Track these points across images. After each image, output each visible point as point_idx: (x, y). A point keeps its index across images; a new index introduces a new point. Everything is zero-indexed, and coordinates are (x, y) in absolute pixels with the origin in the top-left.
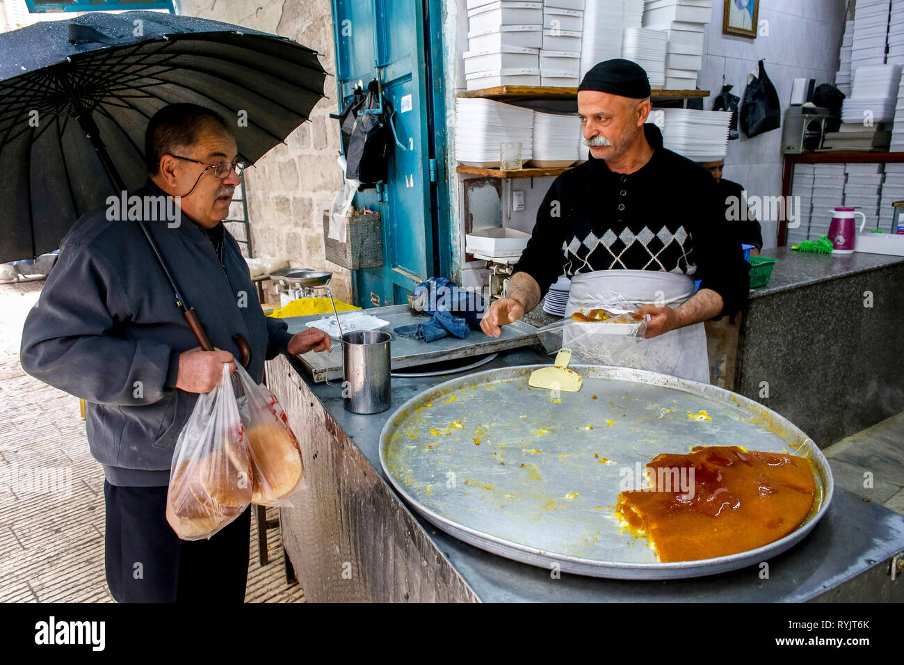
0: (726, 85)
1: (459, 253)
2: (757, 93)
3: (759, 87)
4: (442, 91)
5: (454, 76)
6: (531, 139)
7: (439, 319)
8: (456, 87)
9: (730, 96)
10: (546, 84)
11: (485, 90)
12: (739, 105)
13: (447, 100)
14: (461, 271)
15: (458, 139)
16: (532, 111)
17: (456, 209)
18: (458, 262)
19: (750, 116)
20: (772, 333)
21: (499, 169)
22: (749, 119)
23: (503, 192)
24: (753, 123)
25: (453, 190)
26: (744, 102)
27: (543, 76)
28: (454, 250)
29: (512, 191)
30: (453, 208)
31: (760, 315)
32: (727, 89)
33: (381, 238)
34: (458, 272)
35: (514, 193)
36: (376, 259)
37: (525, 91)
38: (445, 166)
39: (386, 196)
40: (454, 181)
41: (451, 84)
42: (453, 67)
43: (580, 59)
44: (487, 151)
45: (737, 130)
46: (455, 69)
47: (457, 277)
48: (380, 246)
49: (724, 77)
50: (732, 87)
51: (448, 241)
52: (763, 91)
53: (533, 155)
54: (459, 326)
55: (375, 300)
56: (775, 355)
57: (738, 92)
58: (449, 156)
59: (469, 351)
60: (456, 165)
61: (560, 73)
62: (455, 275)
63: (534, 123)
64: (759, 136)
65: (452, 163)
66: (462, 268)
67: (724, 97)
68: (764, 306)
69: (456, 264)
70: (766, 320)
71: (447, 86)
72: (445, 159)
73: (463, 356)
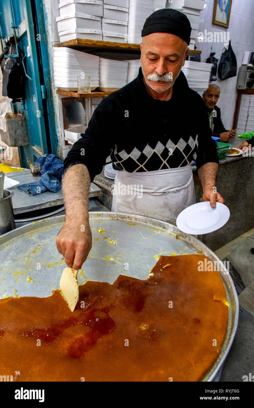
0: (212, 52)
1: (61, 141)
2: (226, 58)
3: (227, 55)
4: (46, 43)
5: (52, 33)
6: (98, 74)
7: (42, 181)
8: (53, 41)
9: (214, 58)
10: (106, 40)
11: (67, 42)
12: (218, 63)
13: (49, 49)
14: (62, 150)
15: (55, 73)
16: (98, 57)
17: (58, 115)
18: (61, 145)
19: (223, 69)
20: (226, 182)
21: (77, 92)
22: (222, 71)
23: (86, 106)
24: (224, 73)
25: (56, 104)
26: (220, 62)
27: (104, 35)
28: (58, 138)
29: (91, 105)
30: (56, 115)
31: (221, 173)
32: (212, 54)
33: (27, 129)
34: (61, 151)
35: (93, 106)
36: (24, 141)
37: (90, 43)
38: (51, 90)
39: (26, 106)
40: (56, 99)
41: (51, 38)
42: (51, 27)
43: (128, 26)
44: (70, 81)
45: (216, 76)
46: (52, 29)
47: (61, 153)
48: (27, 134)
49: (211, 48)
50: (215, 53)
51: (55, 133)
52: (230, 56)
53: (100, 84)
54: (52, 185)
55: (29, 162)
56: (227, 192)
57: (218, 56)
58: (52, 83)
59: (52, 204)
60: (56, 89)
61: (115, 34)
62: (60, 152)
63: (100, 65)
64: (226, 80)
65: (54, 88)
66: (63, 149)
67: (211, 58)
68: (223, 169)
69: (60, 146)
70: (224, 175)
71: (49, 40)
72: (50, 85)
73: (49, 206)
